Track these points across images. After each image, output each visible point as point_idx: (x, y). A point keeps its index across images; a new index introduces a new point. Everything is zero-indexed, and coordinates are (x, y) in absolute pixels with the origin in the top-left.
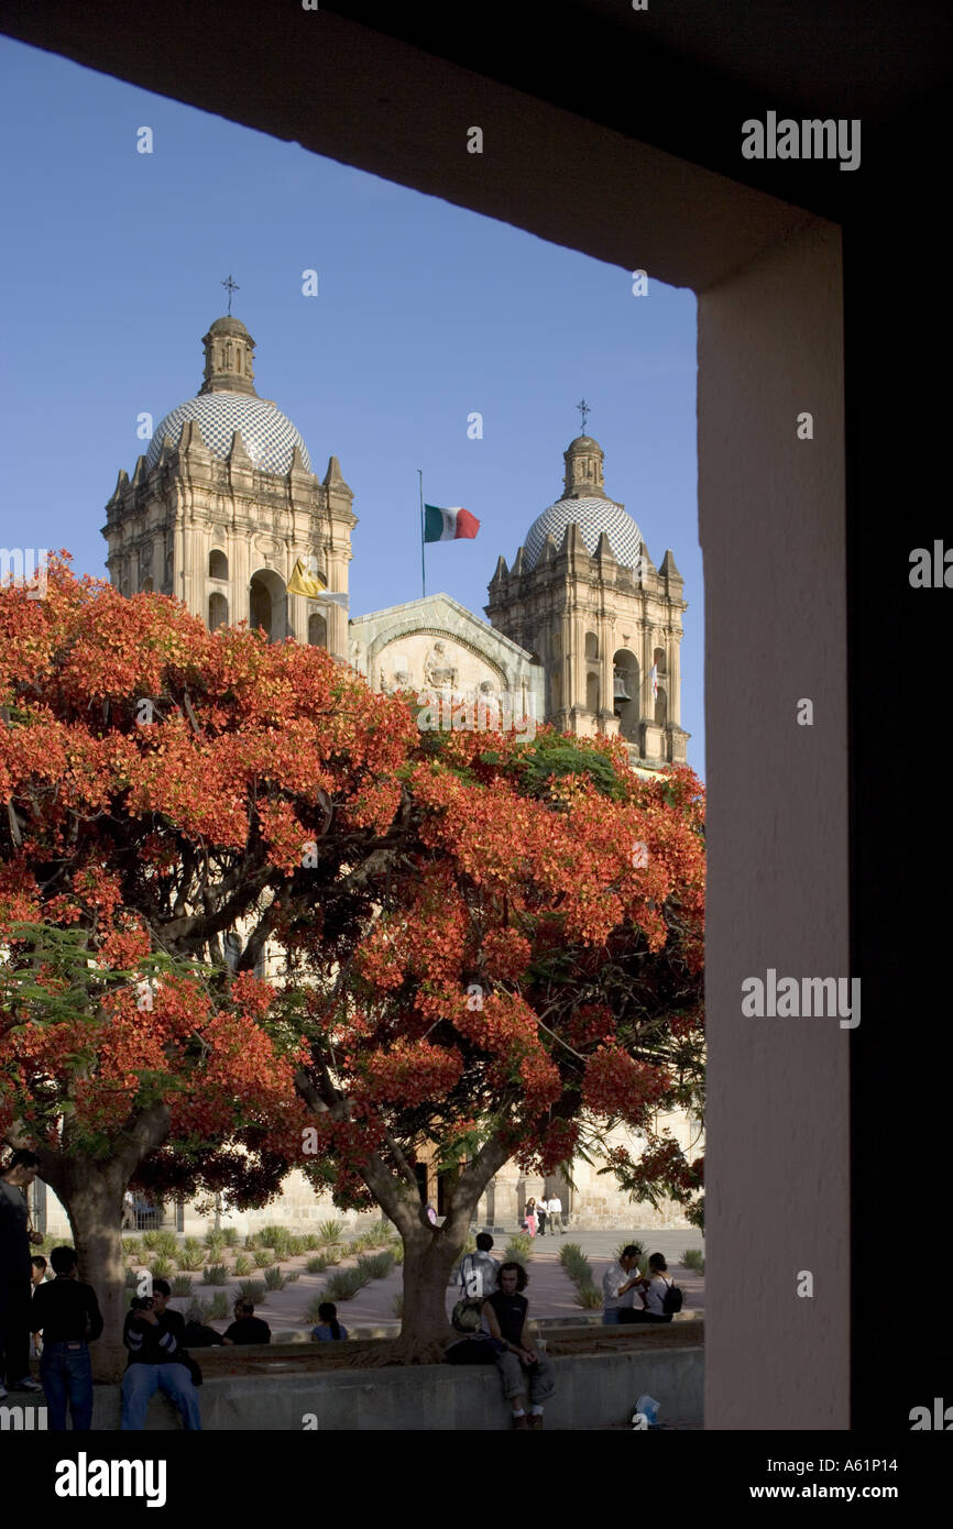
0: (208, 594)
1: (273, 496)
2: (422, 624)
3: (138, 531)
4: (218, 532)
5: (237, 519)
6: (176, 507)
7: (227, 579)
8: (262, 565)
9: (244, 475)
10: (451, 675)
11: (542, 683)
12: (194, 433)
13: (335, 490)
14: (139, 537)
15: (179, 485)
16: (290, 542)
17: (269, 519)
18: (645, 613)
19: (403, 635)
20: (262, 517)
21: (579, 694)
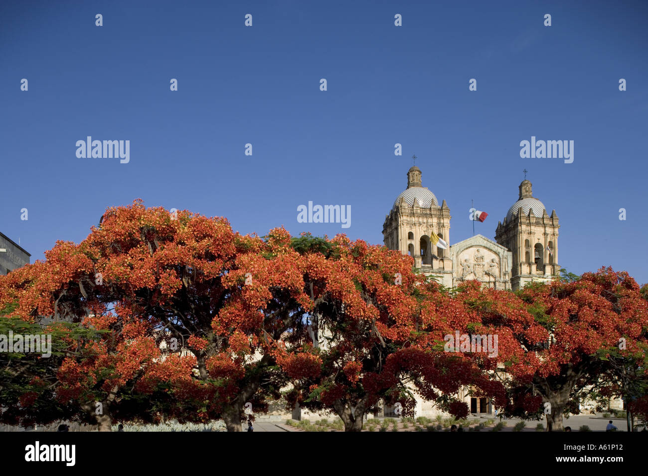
0: (408, 244)
1: (426, 214)
2: (473, 244)
3: (390, 230)
4: (410, 227)
5: (416, 222)
6: (399, 222)
7: (413, 239)
8: (423, 234)
9: (417, 210)
10: (482, 258)
11: (511, 257)
12: (403, 200)
13: (444, 210)
14: (391, 232)
15: (399, 215)
16: (431, 226)
17: (425, 221)
18: (545, 231)
19: (467, 248)
20: (423, 220)
21: (523, 258)
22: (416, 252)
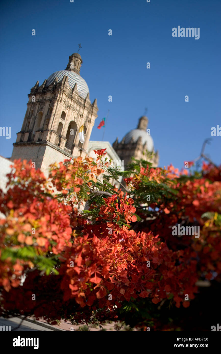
0: (59, 122)
1: (80, 103)
3: (41, 98)
4: (66, 107)
5: (71, 105)
6: (57, 96)
7: (64, 120)
8: (73, 120)
9: (76, 95)
12: (67, 79)
13: (95, 107)
14: (41, 100)
15: (60, 91)
16: (81, 116)
17: (78, 109)
20: (77, 107)
22: (63, 132)
